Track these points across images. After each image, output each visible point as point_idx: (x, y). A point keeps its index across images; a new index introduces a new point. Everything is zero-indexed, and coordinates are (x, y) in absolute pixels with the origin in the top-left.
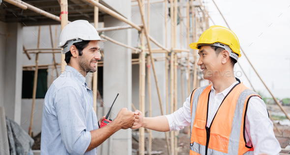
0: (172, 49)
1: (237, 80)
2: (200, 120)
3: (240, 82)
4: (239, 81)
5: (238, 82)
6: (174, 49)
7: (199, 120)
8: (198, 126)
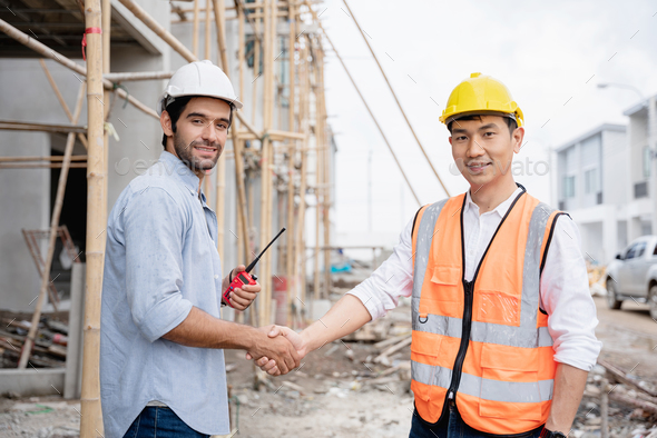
0: (265, 130)
1: (519, 185)
2: (444, 269)
3: (524, 190)
4: (523, 188)
5: (520, 190)
6: (270, 132)
7: (440, 269)
8: (440, 278)
